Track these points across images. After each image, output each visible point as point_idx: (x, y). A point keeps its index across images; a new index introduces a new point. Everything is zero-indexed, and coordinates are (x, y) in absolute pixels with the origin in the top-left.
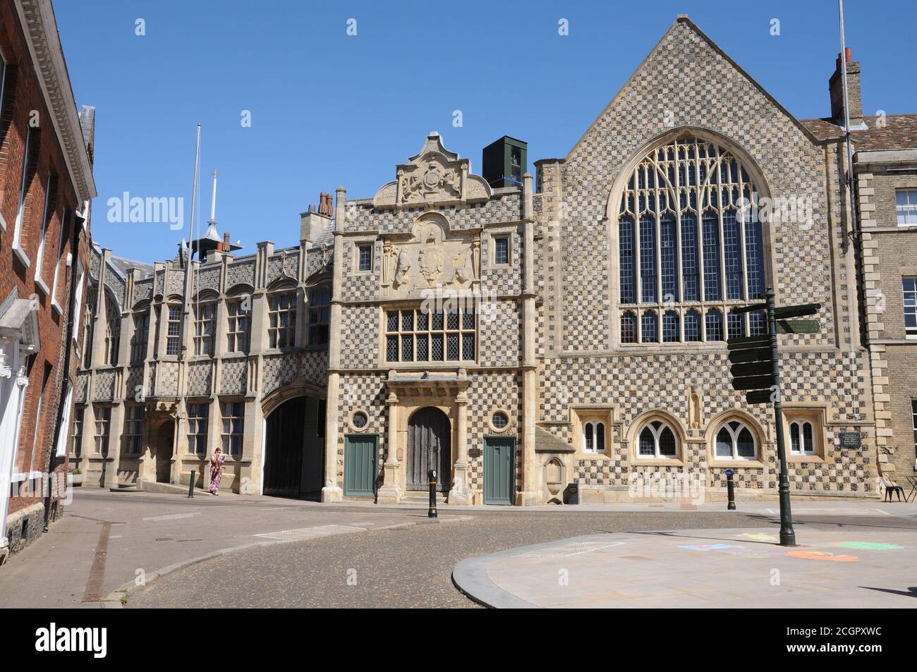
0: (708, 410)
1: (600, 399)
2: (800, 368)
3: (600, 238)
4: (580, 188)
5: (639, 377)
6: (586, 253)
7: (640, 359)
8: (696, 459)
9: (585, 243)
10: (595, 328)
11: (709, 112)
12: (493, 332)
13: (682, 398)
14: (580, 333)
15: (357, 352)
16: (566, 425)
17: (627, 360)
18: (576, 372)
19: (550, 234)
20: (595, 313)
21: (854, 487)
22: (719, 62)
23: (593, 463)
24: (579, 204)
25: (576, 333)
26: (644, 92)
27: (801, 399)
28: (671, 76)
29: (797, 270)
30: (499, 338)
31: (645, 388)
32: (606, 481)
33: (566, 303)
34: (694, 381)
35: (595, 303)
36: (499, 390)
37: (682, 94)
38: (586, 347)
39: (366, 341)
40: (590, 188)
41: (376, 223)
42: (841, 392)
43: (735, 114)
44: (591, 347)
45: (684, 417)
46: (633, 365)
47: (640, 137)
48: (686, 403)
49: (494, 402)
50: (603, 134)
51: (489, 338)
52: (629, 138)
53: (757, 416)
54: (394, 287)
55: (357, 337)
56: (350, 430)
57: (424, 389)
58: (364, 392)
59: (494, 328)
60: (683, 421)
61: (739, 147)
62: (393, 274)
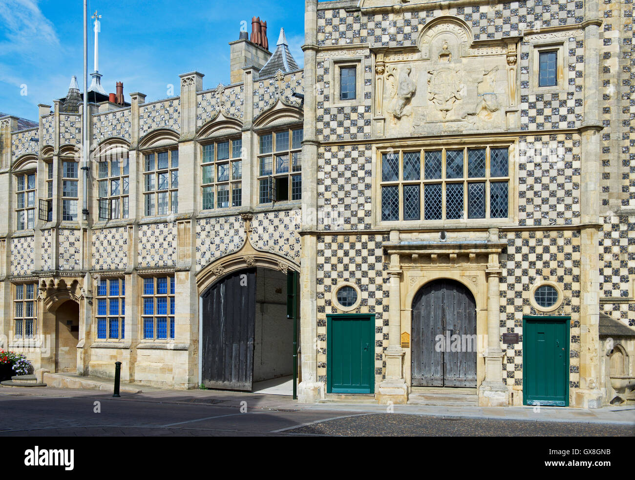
12: (538, 180)
15: (341, 208)
30: (546, 187)
36: (546, 257)
39: (354, 193)
41: (364, 32)
49: (539, 272)
51: (531, 188)
54: (391, 121)
55: (341, 188)
56: (334, 309)
57: (440, 256)
58: (352, 260)
59: (538, 174)
62: (390, 103)
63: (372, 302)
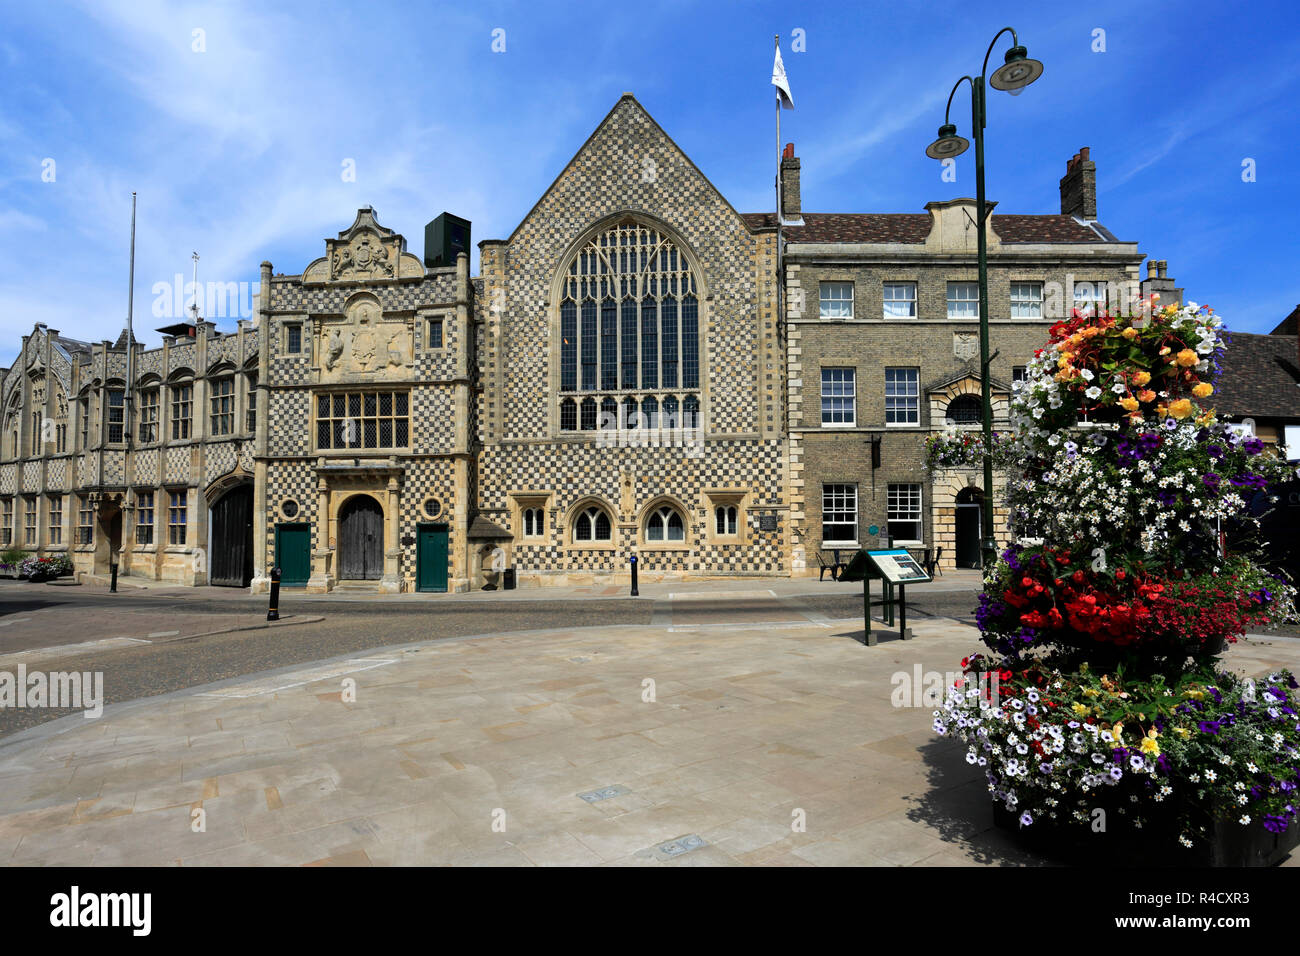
0: (640, 496)
1: (538, 486)
2: (726, 455)
3: (541, 324)
4: (522, 271)
5: (576, 464)
6: (527, 339)
7: (577, 446)
8: (628, 543)
9: (527, 329)
10: (535, 415)
11: (651, 196)
12: (426, 419)
13: (616, 485)
14: (520, 420)
15: (286, 438)
16: (504, 511)
17: (565, 447)
18: (515, 459)
19: (492, 319)
20: (535, 400)
21: (769, 567)
22: (662, 145)
23: (530, 548)
24: (522, 288)
25: (516, 420)
26: (589, 173)
27: (726, 484)
28: (615, 158)
29: (728, 359)
30: (432, 424)
31: (582, 475)
32: (542, 566)
33: (507, 390)
34: (628, 468)
35: (535, 390)
36: (432, 478)
37: (625, 177)
38: (525, 435)
39: (296, 427)
40: (532, 272)
41: (305, 302)
42: (762, 477)
43: (676, 200)
44: (530, 435)
45: (617, 503)
46: (570, 452)
47: (582, 220)
48: (620, 489)
49: (427, 490)
50: (546, 215)
51: (422, 425)
52: (572, 220)
53: (685, 501)
54: (325, 371)
55: (286, 422)
56: (280, 519)
57: (356, 477)
58: (294, 480)
59: (427, 414)
60: (616, 507)
61: (678, 233)
62: (324, 358)
63: (308, 513)
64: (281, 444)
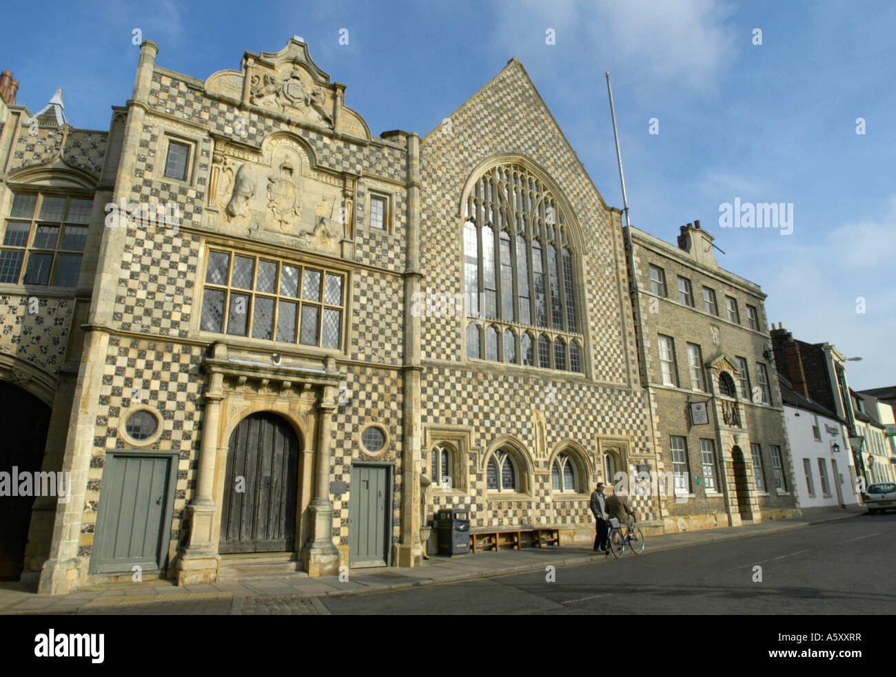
0: (550, 438)
1: (455, 419)
2: (609, 403)
3: (453, 236)
4: (434, 176)
5: (491, 397)
6: (439, 248)
7: (491, 378)
8: (542, 492)
9: (439, 237)
11: (538, 151)
12: (369, 315)
13: (529, 425)
14: (433, 338)
15: (150, 304)
17: (480, 376)
18: (431, 384)
21: (647, 517)
23: (449, 499)
24: (434, 192)
26: (490, 109)
27: (612, 431)
28: (509, 106)
29: (601, 312)
30: (376, 324)
31: (497, 410)
34: (538, 407)
38: (438, 356)
40: (444, 180)
42: (635, 426)
43: (555, 161)
44: (443, 356)
45: (531, 445)
46: (486, 383)
48: (533, 430)
52: (478, 145)
53: (585, 447)
54: (223, 215)
55: (154, 279)
56: (120, 443)
59: (370, 308)
60: (531, 450)
61: (560, 190)
62: (224, 197)
63: (177, 435)
64: (139, 311)
